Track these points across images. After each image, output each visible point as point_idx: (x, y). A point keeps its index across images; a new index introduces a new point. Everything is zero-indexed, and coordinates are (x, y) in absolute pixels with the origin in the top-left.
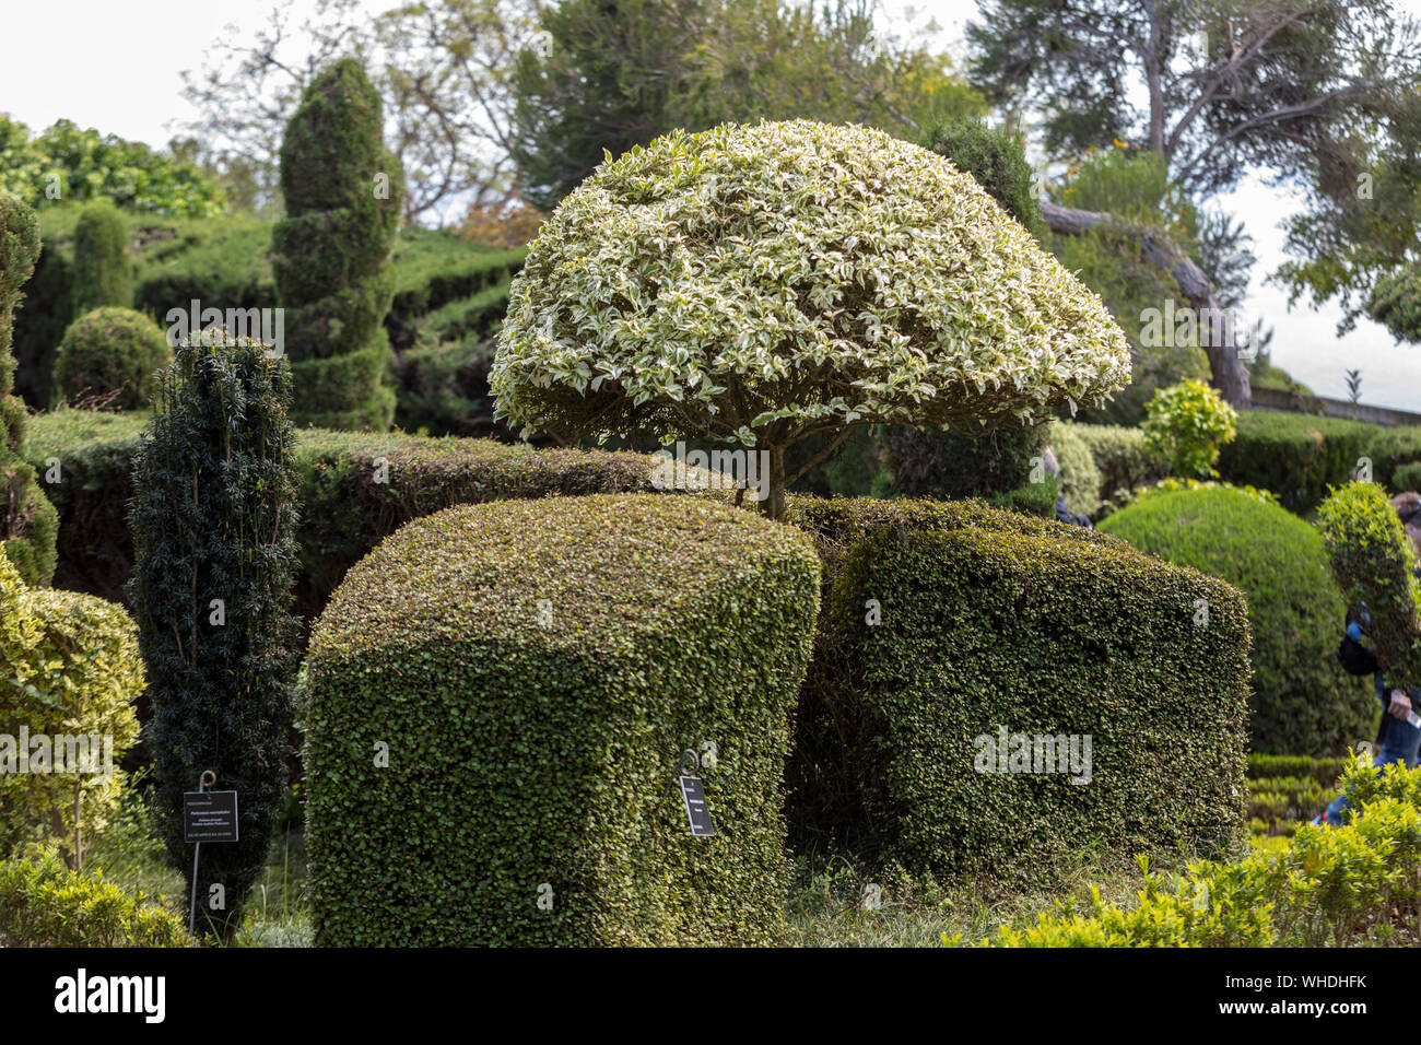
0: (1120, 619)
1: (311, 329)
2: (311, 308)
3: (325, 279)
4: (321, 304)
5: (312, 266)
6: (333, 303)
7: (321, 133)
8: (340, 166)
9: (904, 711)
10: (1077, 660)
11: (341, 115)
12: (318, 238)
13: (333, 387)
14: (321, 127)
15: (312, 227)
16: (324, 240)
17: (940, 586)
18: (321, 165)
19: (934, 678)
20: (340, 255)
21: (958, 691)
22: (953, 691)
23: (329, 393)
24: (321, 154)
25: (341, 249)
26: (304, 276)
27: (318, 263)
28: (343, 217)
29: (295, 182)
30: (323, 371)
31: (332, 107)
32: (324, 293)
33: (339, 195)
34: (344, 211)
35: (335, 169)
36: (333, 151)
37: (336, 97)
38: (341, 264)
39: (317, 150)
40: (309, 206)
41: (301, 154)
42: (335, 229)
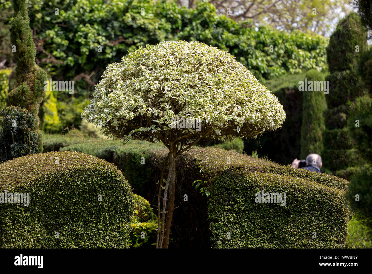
0: (294, 202)
1: (336, 117)
2: (336, 109)
3: (341, 98)
4: (339, 108)
5: (336, 93)
6: (344, 107)
7: (340, 42)
8: (346, 54)
9: (217, 229)
10: (281, 216)
11: (348, 34)
12: (337, 82)
13: (343, 140)
14: (340, 39)
15: (336, 78)
16: (340, 82)
17: (234, 189)
18: (340, 54)
19: (228, 219)
20: (346, 89)
21: (237, 223)
22: (235, 223)
23: (342, 142)
24: (340, 49)
25: (346, 86)
26: (333, 97)
27: (338, 92)
28: (347, 74)
29: (331, 60)
30: (339, 134)
31: (344, 31)
32: (341, 103)
33: (347, 65)
34: (348, 71)
35: (345, 55)
36: (344, 48)
37: (346, 27)
38: (347, 92)
39: (338, 48)
40: (336, 70)
41: (332, 50)
42: (344, 78)
